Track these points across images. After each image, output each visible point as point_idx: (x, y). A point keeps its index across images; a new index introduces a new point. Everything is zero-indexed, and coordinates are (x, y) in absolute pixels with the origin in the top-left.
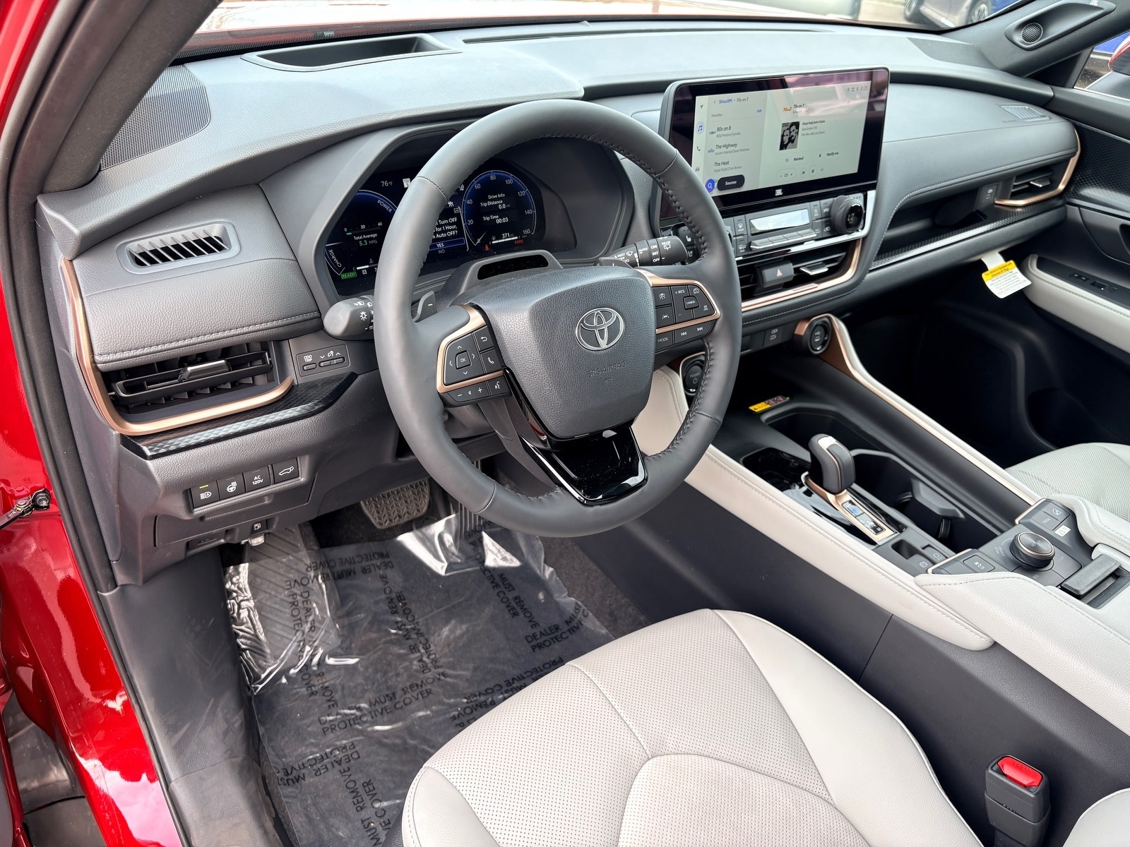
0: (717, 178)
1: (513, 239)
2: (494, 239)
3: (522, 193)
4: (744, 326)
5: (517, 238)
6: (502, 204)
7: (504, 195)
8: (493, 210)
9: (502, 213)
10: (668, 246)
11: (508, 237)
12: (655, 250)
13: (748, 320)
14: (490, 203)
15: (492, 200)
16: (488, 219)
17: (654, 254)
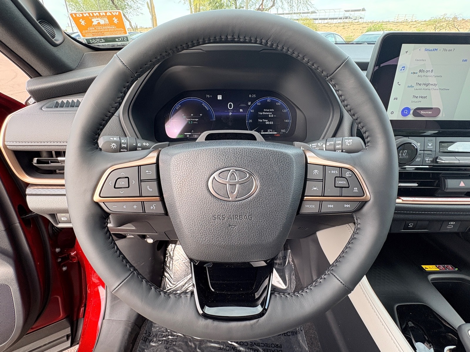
0: (413, 107)
1: (274, 133)
2: (262, 131)
3: (285, 111)
4: (395, 213)
5: (276, 133)
6: (271, 115)
7: (273, 110)
8: (266, 117)
9: (270, 119)
10: (350, 143)
11: (271, 132)
12: (339, 144)
13: (399, 210)
14: (264, 113)
15: (266, 112)
16: (261, 121)
17: (337, 147)
